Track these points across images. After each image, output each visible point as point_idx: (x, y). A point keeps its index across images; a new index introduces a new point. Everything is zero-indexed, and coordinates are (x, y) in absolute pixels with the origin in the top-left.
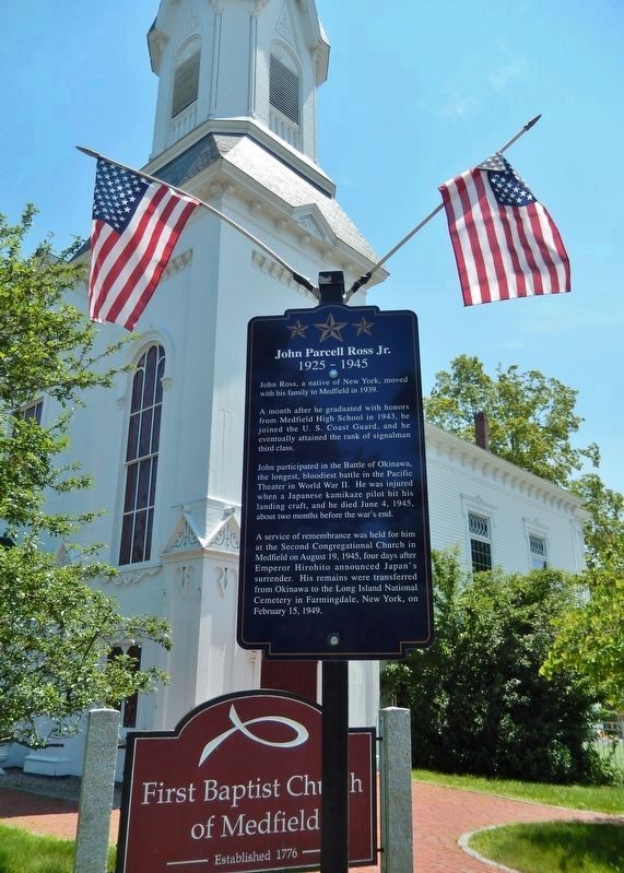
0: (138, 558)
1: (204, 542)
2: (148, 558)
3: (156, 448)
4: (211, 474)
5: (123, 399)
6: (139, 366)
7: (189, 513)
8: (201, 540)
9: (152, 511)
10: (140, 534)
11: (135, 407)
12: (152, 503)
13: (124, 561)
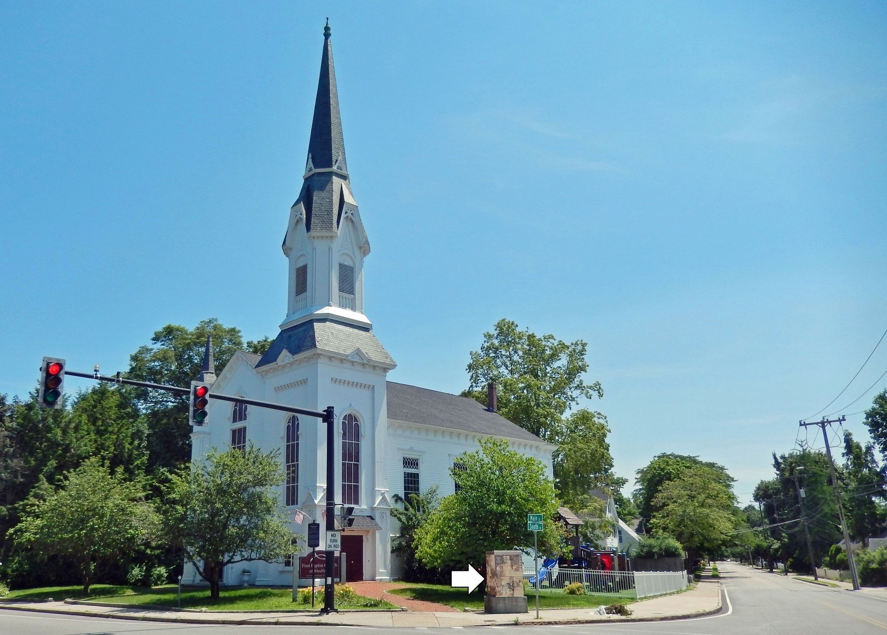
0: (293, 504)
1: (316, 502)
2: (297, 504)
3: (297, 461)
4: (318, 476)
5: (283, 437)
6: (288, 423)
7: (311, 490)
8: (315, 501)
9: (297, 485)
10: (293, 494)
11: (288, 441)
12: (297, 483)
13: (288, 504)
